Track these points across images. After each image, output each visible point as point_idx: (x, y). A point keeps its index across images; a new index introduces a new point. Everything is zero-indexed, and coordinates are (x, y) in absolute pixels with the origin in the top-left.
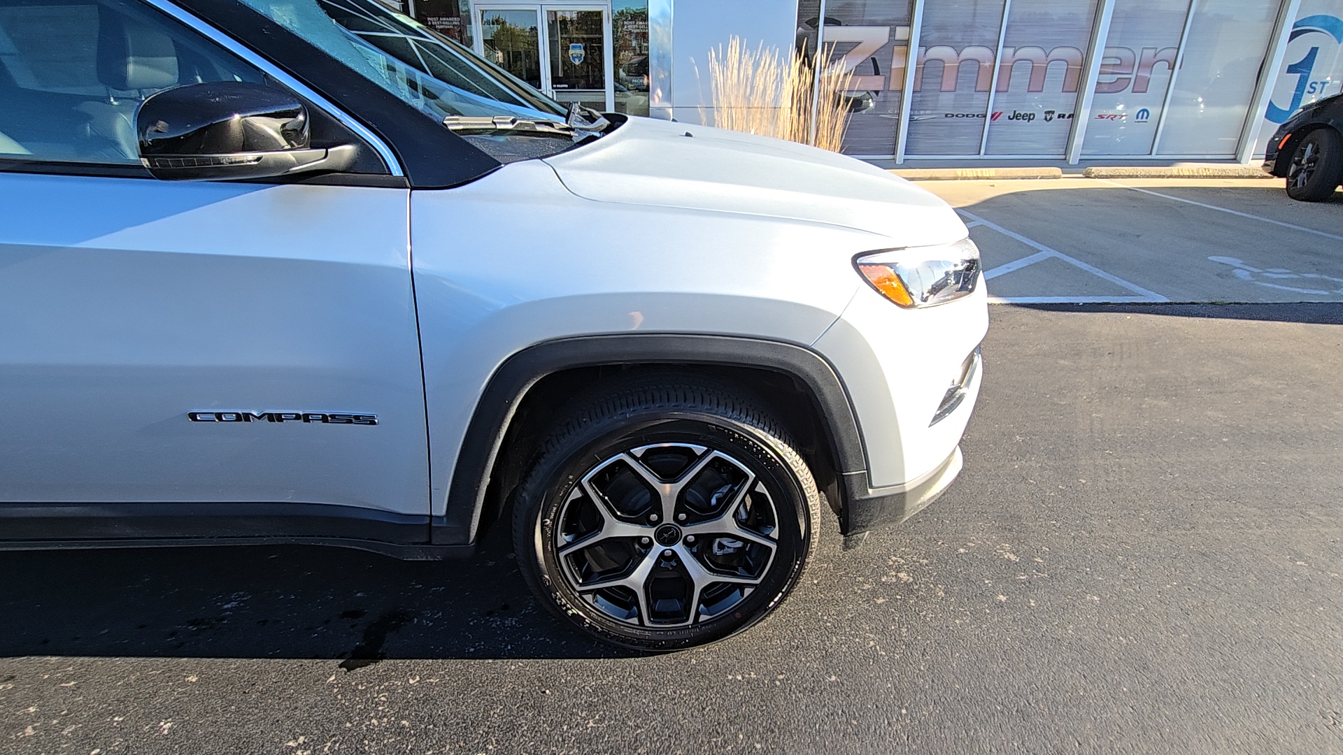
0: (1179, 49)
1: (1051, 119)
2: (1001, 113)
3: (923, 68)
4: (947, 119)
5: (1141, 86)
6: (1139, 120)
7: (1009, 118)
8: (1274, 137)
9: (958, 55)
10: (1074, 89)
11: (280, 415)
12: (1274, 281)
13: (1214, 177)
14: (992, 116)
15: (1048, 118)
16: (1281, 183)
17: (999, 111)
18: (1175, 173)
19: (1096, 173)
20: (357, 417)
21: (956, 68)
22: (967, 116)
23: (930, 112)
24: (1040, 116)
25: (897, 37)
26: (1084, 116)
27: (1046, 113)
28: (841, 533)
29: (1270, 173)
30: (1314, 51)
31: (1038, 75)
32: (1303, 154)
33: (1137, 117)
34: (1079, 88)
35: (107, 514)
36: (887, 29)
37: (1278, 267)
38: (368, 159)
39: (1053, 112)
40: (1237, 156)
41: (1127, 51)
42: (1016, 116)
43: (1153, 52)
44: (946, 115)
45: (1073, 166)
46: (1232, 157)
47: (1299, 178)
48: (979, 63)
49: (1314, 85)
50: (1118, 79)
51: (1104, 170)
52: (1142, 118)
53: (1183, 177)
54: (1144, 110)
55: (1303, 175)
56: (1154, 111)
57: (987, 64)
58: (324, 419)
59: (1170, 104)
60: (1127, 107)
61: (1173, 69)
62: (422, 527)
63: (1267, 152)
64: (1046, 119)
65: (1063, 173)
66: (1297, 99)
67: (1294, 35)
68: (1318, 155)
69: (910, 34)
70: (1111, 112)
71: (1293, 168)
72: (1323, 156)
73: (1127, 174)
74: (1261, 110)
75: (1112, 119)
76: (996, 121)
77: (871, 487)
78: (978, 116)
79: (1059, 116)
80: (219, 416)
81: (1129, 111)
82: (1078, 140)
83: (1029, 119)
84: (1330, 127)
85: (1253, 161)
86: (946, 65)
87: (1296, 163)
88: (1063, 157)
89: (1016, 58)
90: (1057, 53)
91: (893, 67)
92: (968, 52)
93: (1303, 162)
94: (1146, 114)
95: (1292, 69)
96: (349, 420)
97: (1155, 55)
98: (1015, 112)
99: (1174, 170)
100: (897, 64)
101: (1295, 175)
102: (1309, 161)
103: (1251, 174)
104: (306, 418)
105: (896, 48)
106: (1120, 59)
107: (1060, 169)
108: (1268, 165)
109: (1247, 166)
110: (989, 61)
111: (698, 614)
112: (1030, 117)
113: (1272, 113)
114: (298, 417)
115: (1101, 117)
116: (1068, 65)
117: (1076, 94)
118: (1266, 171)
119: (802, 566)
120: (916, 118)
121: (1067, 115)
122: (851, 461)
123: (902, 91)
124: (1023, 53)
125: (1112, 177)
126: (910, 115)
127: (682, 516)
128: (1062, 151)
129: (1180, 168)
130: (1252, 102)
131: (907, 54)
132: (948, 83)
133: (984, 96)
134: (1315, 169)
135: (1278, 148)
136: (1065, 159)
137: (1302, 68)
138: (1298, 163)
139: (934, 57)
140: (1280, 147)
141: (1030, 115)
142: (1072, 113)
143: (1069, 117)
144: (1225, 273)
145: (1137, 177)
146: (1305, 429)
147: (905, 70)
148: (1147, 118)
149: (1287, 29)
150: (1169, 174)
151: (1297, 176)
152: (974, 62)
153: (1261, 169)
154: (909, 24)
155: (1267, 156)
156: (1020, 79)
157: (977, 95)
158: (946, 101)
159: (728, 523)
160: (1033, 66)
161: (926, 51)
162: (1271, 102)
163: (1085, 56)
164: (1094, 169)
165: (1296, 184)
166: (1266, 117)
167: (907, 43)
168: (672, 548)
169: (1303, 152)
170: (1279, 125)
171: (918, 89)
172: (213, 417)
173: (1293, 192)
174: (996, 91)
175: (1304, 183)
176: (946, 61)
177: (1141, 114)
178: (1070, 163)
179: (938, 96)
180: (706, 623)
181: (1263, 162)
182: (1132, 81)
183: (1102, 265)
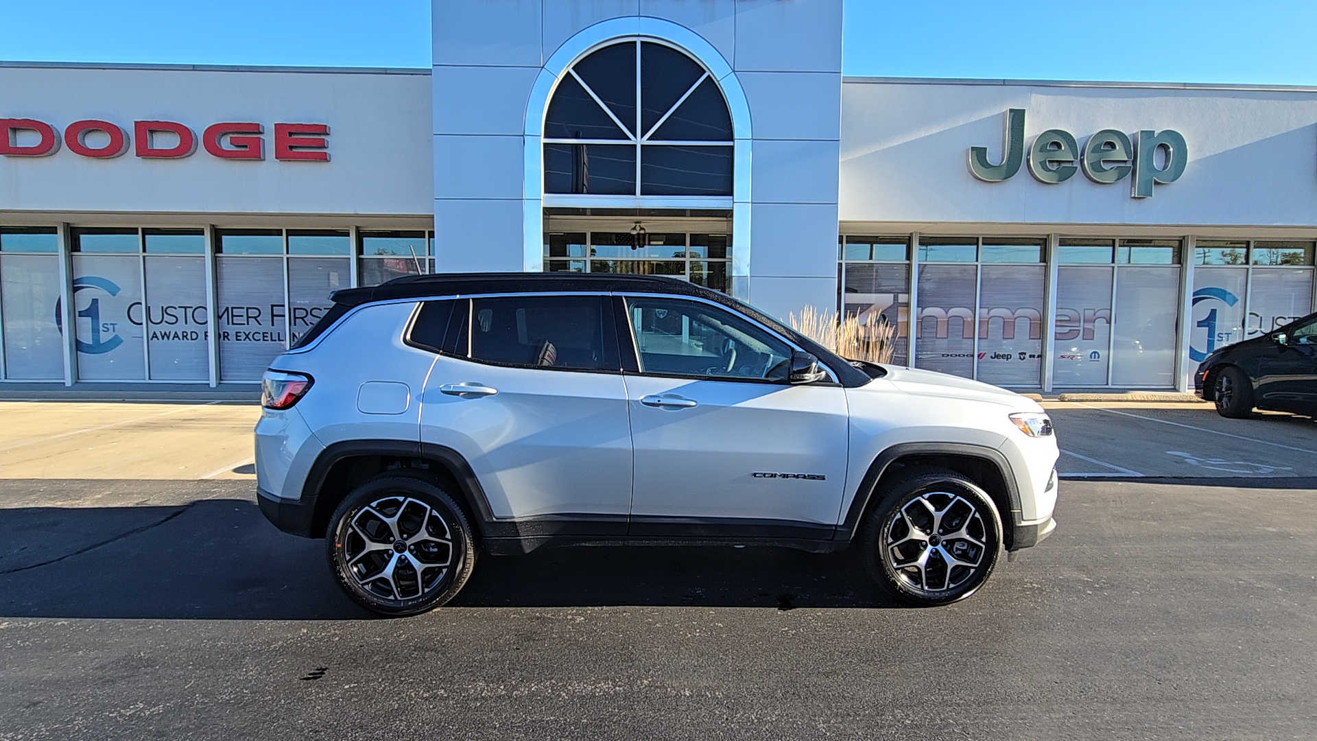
0: (1111, 310)
1: (1024, 358)
2: (985, 354)
3: (921, 322)
4: (944, 358)
5: (1089, 335)
6: (1093, 359)
7: (992, 357)
8: (1198, 372)
9: (947, 313)
10: (1038, 337)
11: (788, 475)
12: (1214, 465)
13: (1161, 401)
14: (979, 356)
15: (1022, 357)
16: (1211, 406)
17: (983, 352)
18: (1130, 398)
19: (1069, 398)
20: (818, 476)
21: (946, 323)
22: (959, 356)
23: (930, 353)
24: (1016, 356)
25: (900, 301)
26: (1050, 356)
27: (1020, 354)
28: (1006, 549)
29: (1202, 398)
30: (1213, 312)
31: (1008, 327)
32: (1222, 384)
33: (1091, 357)
34: (1042, 336)
35: (698, 522)
36: (892, 295)
37: (1216, 458)
38: (828, 378)
39: (1025, 354)
40: (1175, 386)
41: (1074, 312)
42: (997, 356)
43: (1092, 311)
44: (943, 355)
45: (1049, 393)
46: (1172, 387)
47: (1223, 401)
48: (963, 318)
49: (1220, 335)
50: (1070, 330)
51: (1075, 396)
52: (1095, 358)
53: (1137, 401)
54: (1095, 352)
55: (1225, 400)
56: (1103, 353)
57: (969, 319)
58: (805, 477)
59: (1114, 349)
60: (1080, 349)
61: (1110, 323)
62: (831, 530)
63: (1196, 383)
64: (1020, 358)
65: (1043, 398)
66: (1210, 344)
67: (1195, 301)
68: (1232, 385)
69: (909, 299)
70: (1068, 354)
71: (1217, 394)
72: (1235, 385)
73: (1093, 399)
74: (1185, 353)
75: (1072, 358)
76: (983, 359)
77: (1023, 520)
78: (967, 356)
79: (1030, 356)
80: (764, 475)
81: (1083, 353)
82: (1049, 374)
83: (1007, 359)
84: (1236, 366)
85: (1187, 390)
86: (939, 320)
87: (1218, 390)
88: (1039, 386)
89: (990, 315)
90: (1019, 312)
91: (899, 320)
92: (953, 311)
93: (1223, 390)
94: (1097, 355)
95: (1200, 324)
96: (813, 477)
97: (1095, 314)
98: (995, 353)
99: (1129, 396)
100: (901, 319)
101: (1220, 399)
102: (1227, 390)
103: (1189, 399)
104: (797, 477)
105: (899, 308)
106: (1069, 317)
107: (1040, 395)
108: (1199, 393)
109: (1185, 394)
110: (970, 317)
111: (949, 584)
112: (1008, 357)
113: (1194, 354)
114: (794, 476)
115: (1063, 357)
116: (1030, 320)
117: (1040, 341)
118: (1199, 396)
119: (997, 556)
120: (920, 357)
121: (1036, 356)
122: (1015, 505)
123: (907, 338)
124: (994, 312)
125: (1082, 401)
126: (916, 355)
127: (941, 531)
128: (1037, 382)
129: (1133, 395)
130: (1177, 346)
131: (908, 312)
132: (942, 332)
133: (970, 342)
134: (1232, 394)
135: (1202, 381)
136: (1041, 388)
137: (1209, 322)
138: (1220, 391)
139: (928, 314)
140: (1204, 379)
141: (1008, 355)
142: (1040, 354)
143: (1038, 357)
144: (1180, 461)
145: (1101, 401)
146: (1239, 534)
147: (908, 323)
148: (1098, 358)
149: (1189, 297)
150: (1125, 399)
151: (1221, 400)
152: (959, 318)
153: (1194, 395)
154: (908, 291)
155: (1196, 386)
156: (995, 329)
157: (964, 341)
158: (942, 345)
159: (963, 533)
160: (1004, 322)
161: (922, 310)
162: (1191, 348)
163: (1042, 314)
164: (1066, 395)
165: (1222, 406)
166: (1190, 357)
167: (907, 305)
168: (936, 547)
169: (1221, 383)
170: (1199, 363)
171: (920, 336)
172: (762, 475)
173: (1220, 411)
174: (979, 339)
175: (1227, 405)
176: (938, 317)
177: (1093, 355)
178: (1046, 391)
179: (935, 341)
180: (953, 589)
181: (1194, 391)
182: (1081, 332)
183: (1092, 456)
